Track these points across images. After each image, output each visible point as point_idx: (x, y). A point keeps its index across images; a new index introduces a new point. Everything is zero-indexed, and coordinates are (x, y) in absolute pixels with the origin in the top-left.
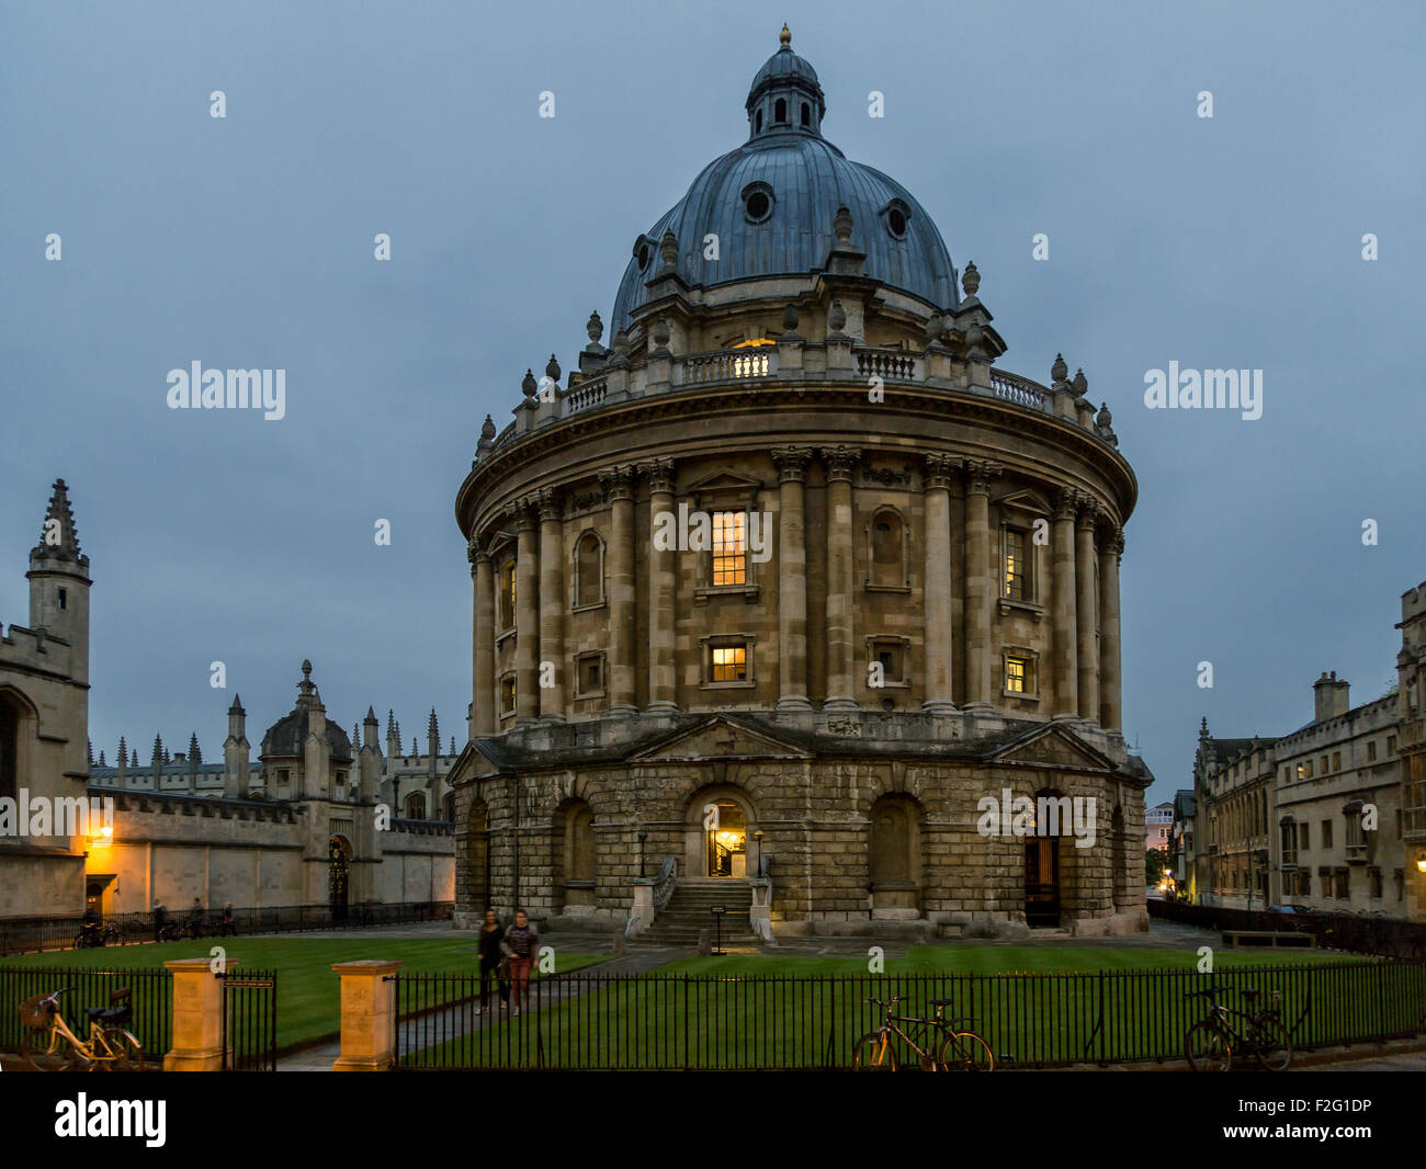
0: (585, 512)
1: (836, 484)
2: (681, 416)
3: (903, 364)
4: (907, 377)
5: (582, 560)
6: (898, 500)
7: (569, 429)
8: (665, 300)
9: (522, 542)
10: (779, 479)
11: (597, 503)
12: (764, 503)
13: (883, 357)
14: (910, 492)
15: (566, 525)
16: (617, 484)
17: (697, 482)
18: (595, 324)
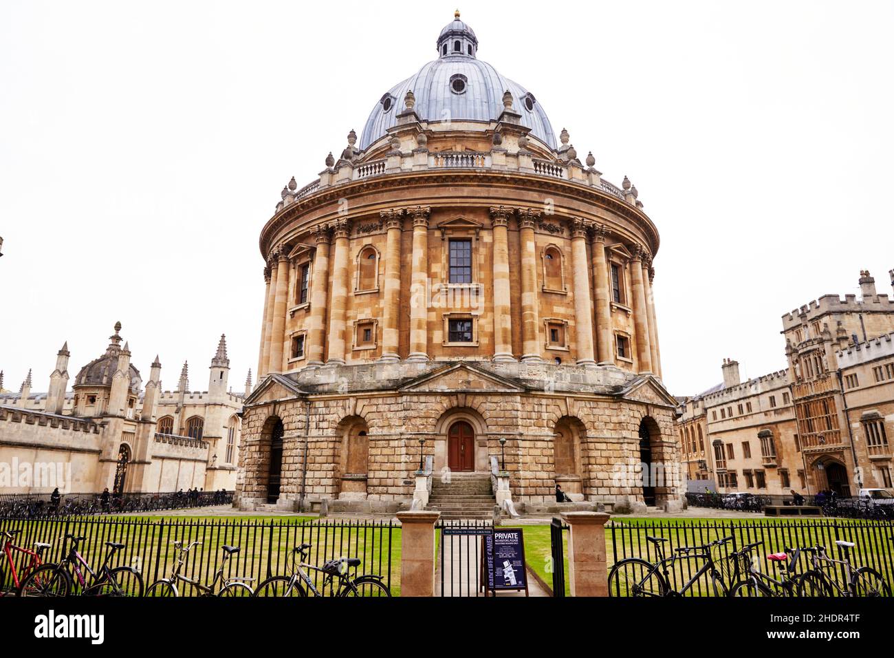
0: (367, 234)
1: (526, 230)
2: (436, 184)
3: (557, 170)
4: (559, 177)
5: (362, 263)
6: (558, 242)
7: (363, 185)
8: (410, 125)
9: (320, 250)
10: (492, 224)
11: (376, 229)
12: (483, 237)
13: (547, 165)
14: (564, 238)
15: (352, 241)
16: (392, 219)
17: (444, 222)
18: (352, 136)
